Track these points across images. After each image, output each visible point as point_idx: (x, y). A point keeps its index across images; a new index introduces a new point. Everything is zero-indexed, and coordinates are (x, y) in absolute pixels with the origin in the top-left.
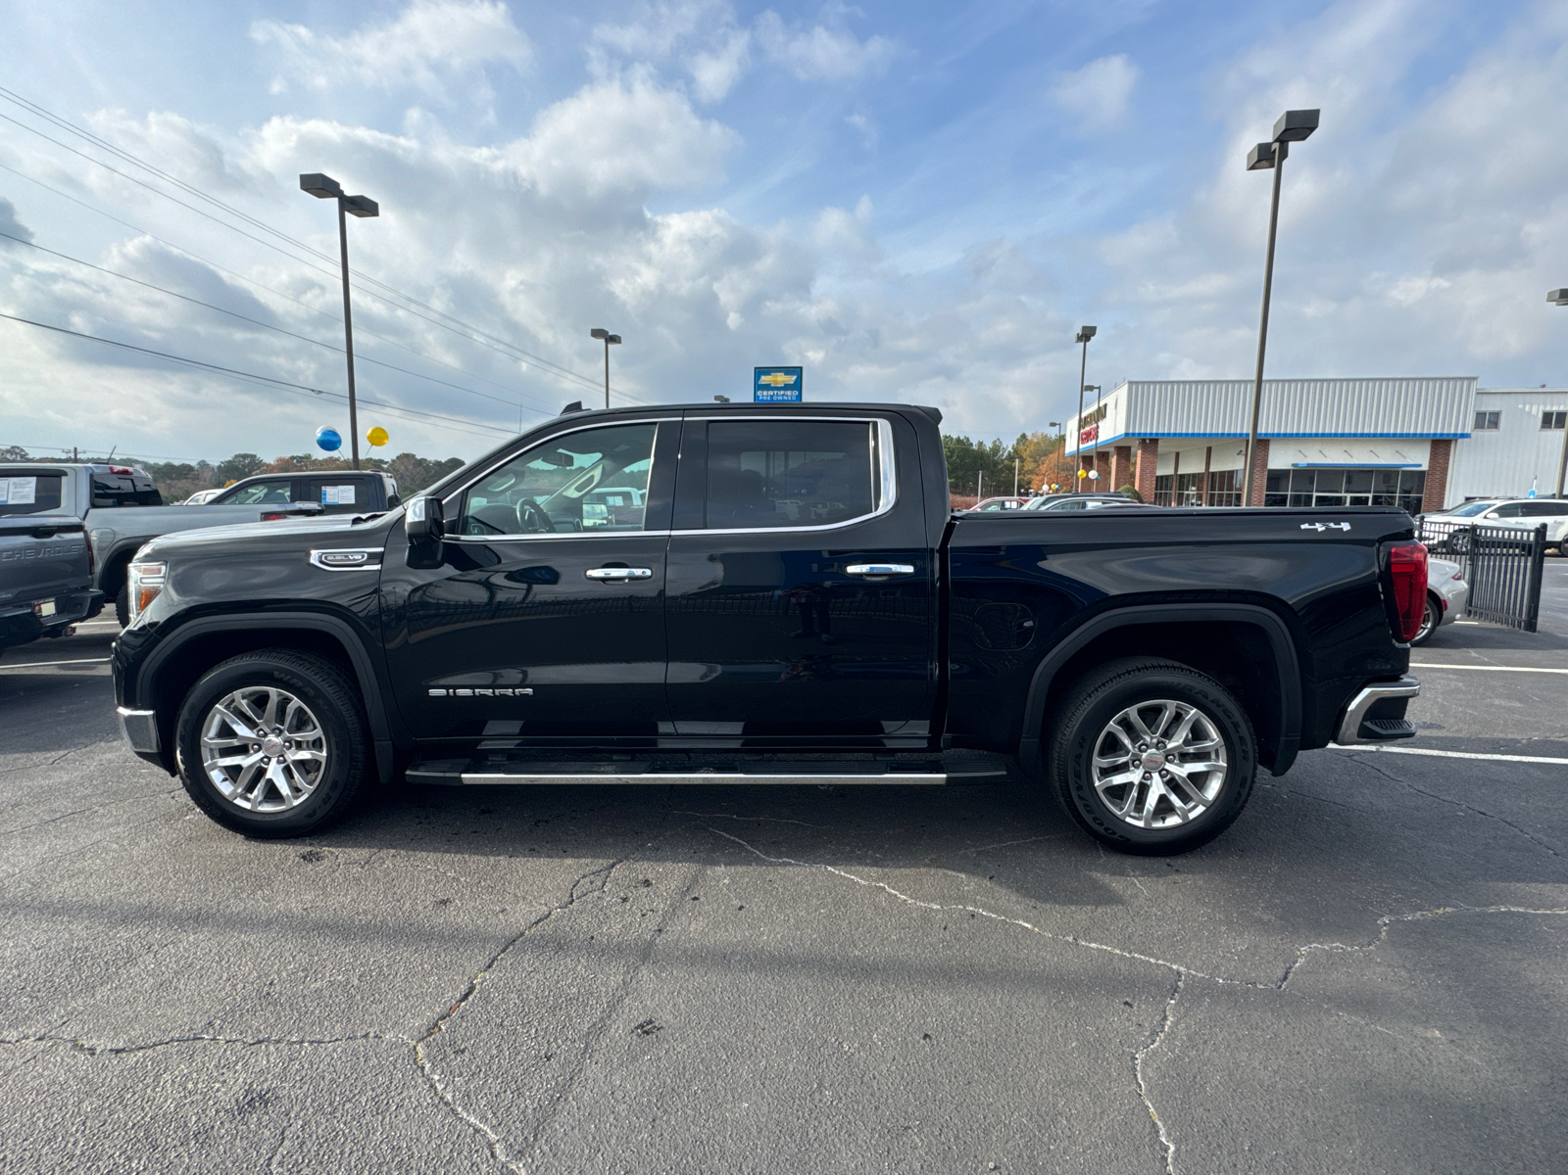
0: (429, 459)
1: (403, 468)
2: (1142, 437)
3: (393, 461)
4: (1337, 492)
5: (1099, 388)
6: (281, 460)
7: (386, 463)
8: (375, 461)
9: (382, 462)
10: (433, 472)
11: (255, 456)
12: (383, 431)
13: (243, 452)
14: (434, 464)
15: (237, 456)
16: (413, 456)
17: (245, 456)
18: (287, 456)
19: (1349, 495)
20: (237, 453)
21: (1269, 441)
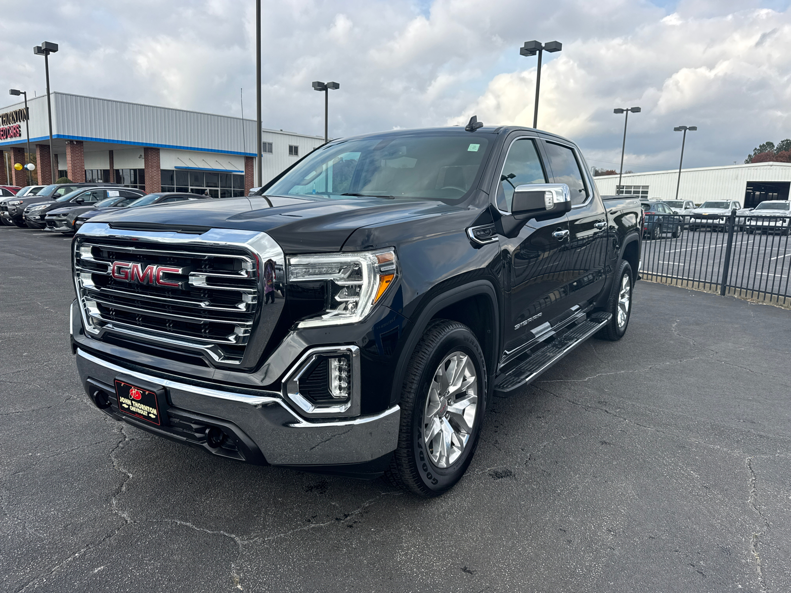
2: (71, 139)
4: (201, 186)
5: (25, 93)
19: (208, 189)
21: (159, 149)
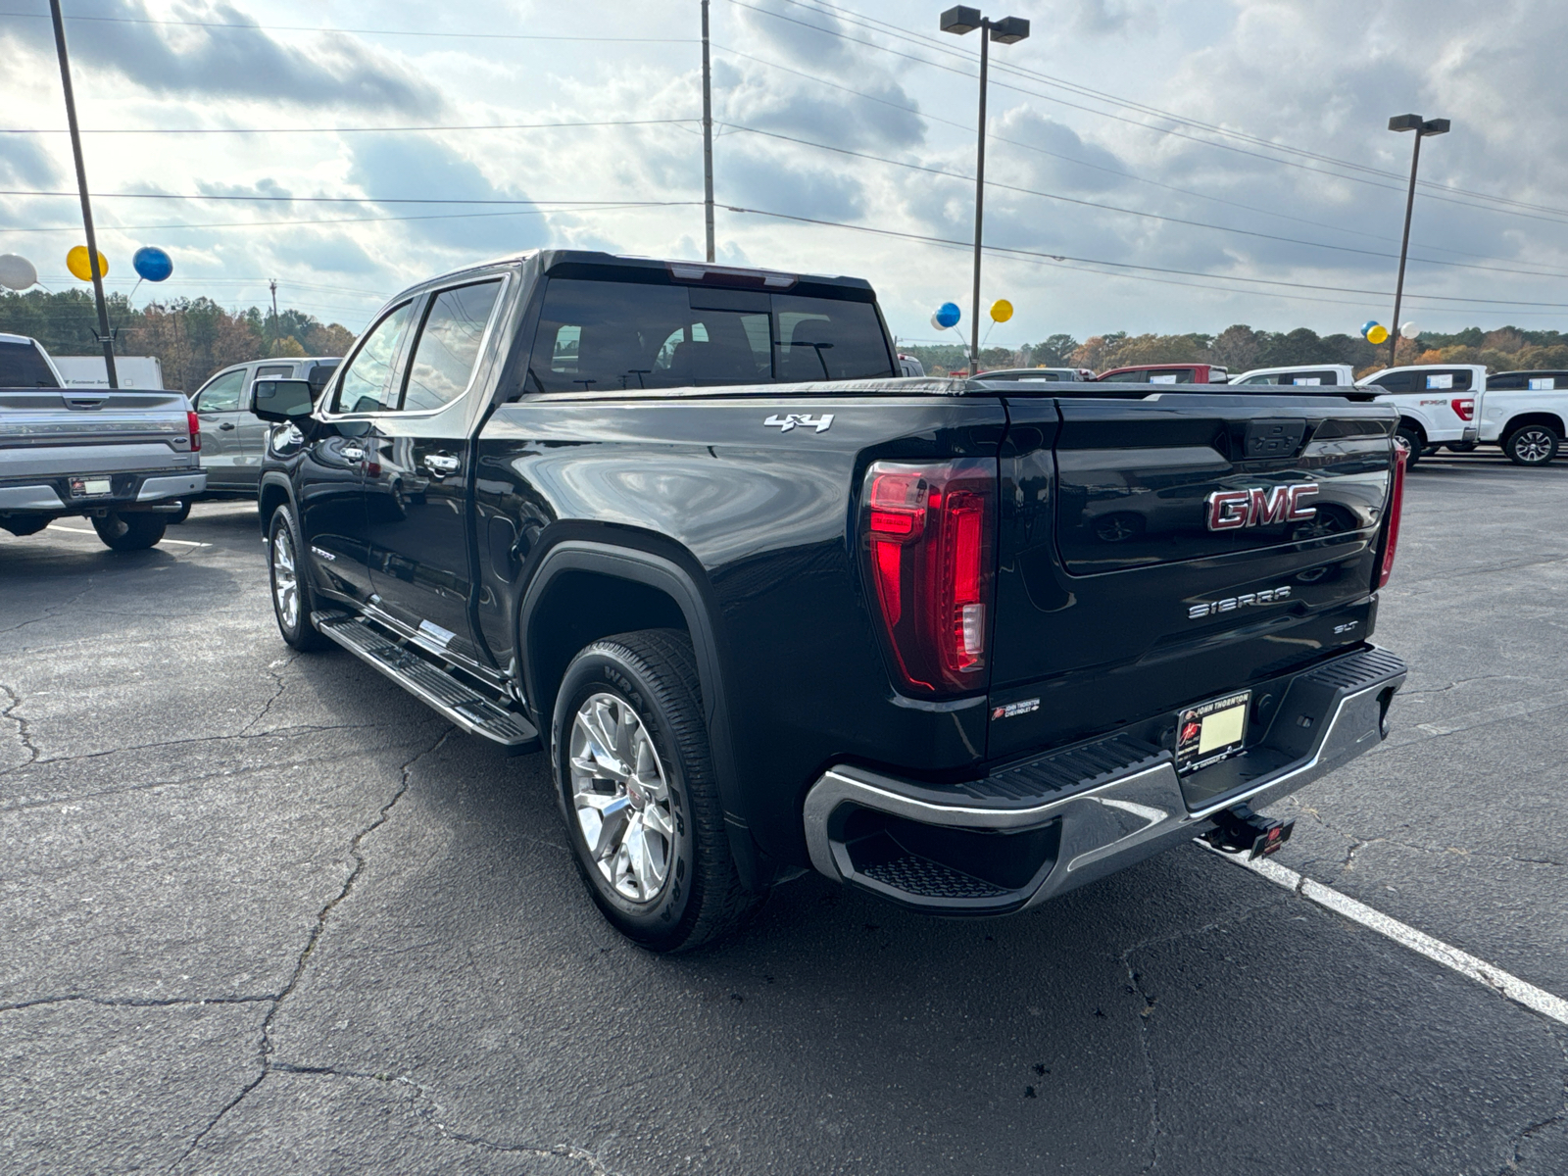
0: (1268, 332)
1: (1231, 345)
3: (1221, 336)
6: (1093, 340)
7: (1212, 338)
8: (1199, 337)
9: (1206, 337)
10: (1270, 349)
11: (1069, 337)
12: (1008, 303)
13: (1057, 333)
14: (1273, 339)
15: (1052, 338)
16: (1247, 328)
17: (1059, 338)
18: (1099, 335)
20: (1052, 334)
